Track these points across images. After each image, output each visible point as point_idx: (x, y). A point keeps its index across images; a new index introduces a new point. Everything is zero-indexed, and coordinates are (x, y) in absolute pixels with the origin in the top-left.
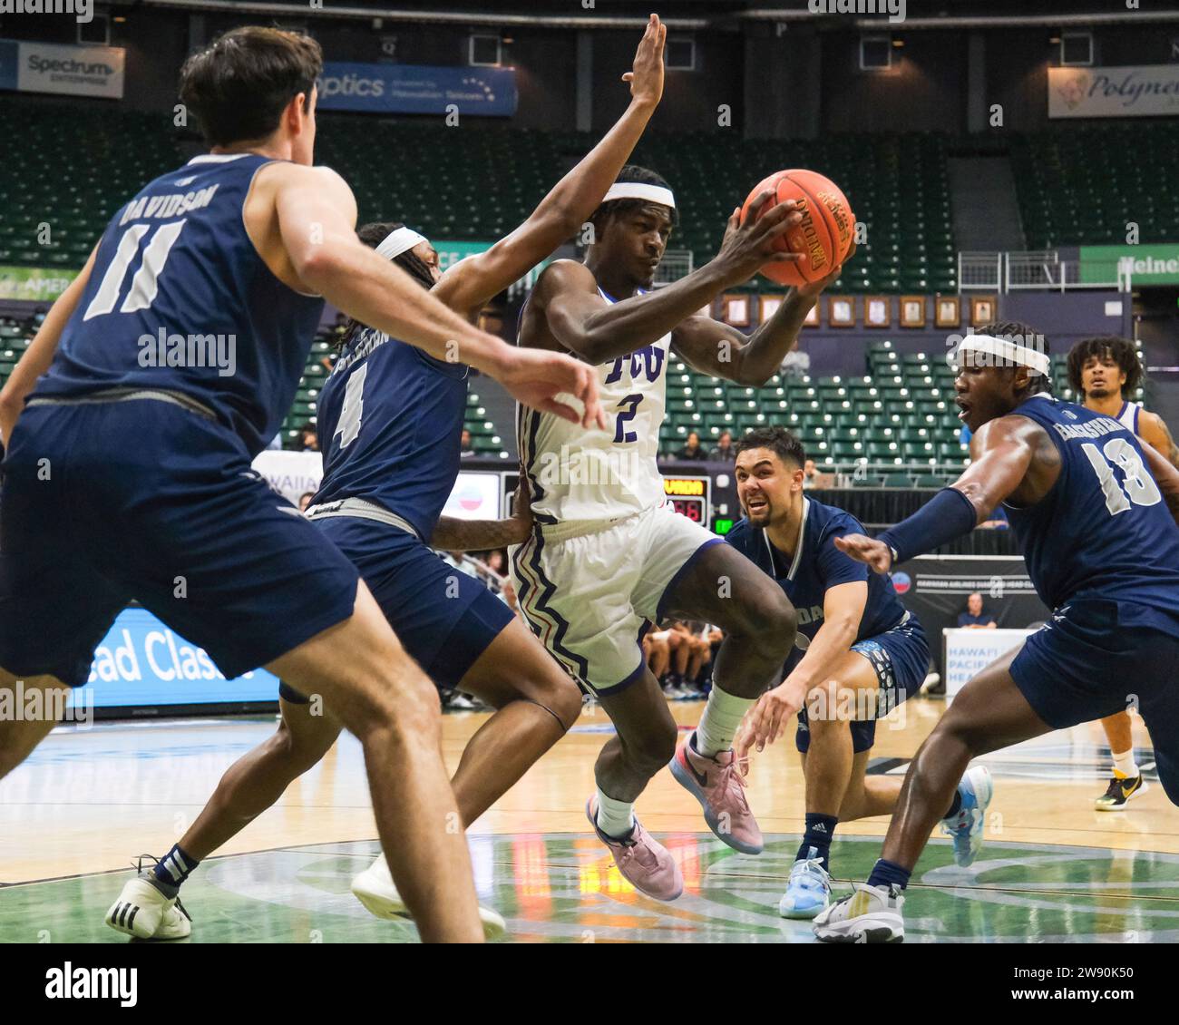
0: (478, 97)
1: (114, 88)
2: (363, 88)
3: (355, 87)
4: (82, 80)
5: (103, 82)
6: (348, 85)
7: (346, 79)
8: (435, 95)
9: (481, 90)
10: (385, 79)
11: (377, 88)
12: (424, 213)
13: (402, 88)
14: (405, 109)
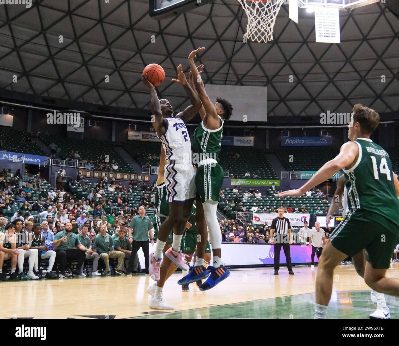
0: (323, 142)
1: (252, 144)
2: (300, 142)
3: (299, 142)
4: (246, 143)
5: (250, 143)
6: (297, 141)
7: (297, 140)
8: (315, 142)
9: (324, 141)
10: (305, 140)
11: (303, 142)
12: (314, 165)
13: (308, 141)
14: (309, 145)
